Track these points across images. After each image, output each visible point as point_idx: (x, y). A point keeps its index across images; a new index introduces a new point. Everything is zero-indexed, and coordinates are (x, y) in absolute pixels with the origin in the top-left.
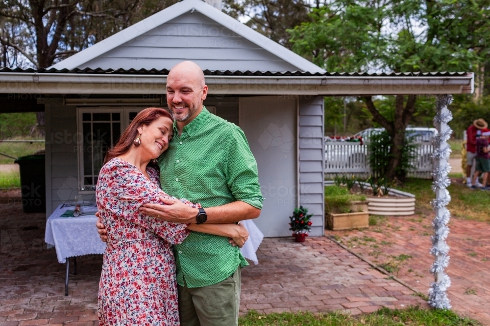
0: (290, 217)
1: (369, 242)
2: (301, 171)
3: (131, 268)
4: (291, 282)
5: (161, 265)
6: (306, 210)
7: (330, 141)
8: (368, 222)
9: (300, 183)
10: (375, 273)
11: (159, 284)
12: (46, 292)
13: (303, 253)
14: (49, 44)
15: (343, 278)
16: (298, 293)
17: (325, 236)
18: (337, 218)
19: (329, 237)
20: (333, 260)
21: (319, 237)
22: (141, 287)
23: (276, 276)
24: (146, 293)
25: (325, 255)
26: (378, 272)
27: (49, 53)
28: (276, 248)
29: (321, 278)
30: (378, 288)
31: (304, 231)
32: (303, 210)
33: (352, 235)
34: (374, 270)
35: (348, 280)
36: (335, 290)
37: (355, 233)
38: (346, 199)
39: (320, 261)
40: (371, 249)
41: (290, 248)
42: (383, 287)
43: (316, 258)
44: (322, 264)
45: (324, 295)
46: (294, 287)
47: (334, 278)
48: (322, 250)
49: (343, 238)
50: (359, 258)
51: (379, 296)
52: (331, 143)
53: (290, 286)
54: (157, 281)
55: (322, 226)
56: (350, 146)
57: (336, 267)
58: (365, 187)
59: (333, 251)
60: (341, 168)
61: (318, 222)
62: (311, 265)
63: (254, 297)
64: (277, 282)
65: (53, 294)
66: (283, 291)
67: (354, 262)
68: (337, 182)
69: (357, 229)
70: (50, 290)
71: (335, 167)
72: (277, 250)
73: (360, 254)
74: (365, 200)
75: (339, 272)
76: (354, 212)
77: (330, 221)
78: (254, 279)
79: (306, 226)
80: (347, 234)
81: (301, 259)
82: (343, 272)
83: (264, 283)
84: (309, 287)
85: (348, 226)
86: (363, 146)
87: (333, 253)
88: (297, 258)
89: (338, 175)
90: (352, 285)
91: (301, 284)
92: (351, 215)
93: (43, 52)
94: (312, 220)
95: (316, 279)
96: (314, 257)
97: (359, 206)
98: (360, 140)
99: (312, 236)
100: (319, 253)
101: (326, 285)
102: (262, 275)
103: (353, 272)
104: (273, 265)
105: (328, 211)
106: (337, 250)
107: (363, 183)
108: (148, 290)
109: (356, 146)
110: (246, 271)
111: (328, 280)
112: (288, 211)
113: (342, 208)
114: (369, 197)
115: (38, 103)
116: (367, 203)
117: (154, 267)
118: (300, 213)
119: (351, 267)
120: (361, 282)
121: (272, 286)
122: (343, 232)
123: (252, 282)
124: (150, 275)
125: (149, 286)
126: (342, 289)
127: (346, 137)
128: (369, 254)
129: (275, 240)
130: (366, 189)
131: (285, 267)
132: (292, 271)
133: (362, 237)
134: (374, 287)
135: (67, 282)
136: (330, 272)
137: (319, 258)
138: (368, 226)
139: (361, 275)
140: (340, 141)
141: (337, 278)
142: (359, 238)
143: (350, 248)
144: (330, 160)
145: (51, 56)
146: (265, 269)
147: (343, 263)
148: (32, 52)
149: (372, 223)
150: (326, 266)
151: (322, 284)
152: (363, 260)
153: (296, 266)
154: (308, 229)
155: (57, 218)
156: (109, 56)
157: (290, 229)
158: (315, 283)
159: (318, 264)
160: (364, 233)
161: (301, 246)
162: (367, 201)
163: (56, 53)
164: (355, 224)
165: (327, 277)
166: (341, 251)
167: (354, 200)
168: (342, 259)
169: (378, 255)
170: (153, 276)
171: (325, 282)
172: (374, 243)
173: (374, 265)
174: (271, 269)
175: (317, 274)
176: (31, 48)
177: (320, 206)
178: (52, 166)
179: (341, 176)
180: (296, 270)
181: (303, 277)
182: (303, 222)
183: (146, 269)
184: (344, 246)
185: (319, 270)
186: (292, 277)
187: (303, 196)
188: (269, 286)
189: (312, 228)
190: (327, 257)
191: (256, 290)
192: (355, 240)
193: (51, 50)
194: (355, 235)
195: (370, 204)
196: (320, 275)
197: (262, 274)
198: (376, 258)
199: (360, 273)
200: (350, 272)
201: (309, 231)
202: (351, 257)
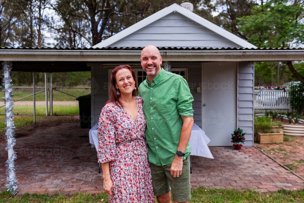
0: (232, 134)
1: (282, 151)
2: (239, 107)
3: (118, 159)
4: (228, 172)
5: (133, 156)
6: (241, 130)
7: (264, 89)
8: (283, 139)
9: (239, 114)
10: (282, 169)
11: (133, 167)
12: (89, 171)
13: (239, 156)
14: (98, 31)
15: (261, 171)
16: (231, 178)
17: (254, 147)
18: (263, 136)
19: (257, 147)
20: (256, 160)
21: (250, 147)
22: (123, 169)
23: (219, 168)
24: (125, 172)
25: (252, 158)
26: (284, 169)
27: (99, 37)
28: (223, 153)
29: (247, 170)
30: (281, 178)
31: (240, 143)
32: (240, 130)
33: (271, 147)
34: (282, 168)
35: (264, 173)
36: (254, 178)
37: (274, 146)
38: (269, 125)
39: (248, 161)
40: (282, 155)
41: (231, 153)
42: (285, 178)
43: (246, 159)
44: (249, 162)
45: (247, 180)
46: (229, 175)
47: (255, 171)
48: (251, 155)
49: (265, 148)
50: (273, 160)
51: (281, 183)
52: (265, 90)
53: (227, 174)
54: (132, 165)
55: (252, 141)
56: (277, 93)
57: (257, 165)
58: (284, 118)
59: (257, 156)
60: (271, 106)
61: (249, 138)
62: (242, 163)
63: (204, 179)
64: (220, 171)
65: (92, 172)
66: (223, 177)
67: (269, 163)
68: (266, 114)
69: (275, 143)
70: (91, 170)
71: (267, 106)
72: (223, 154)
73: (275, 158)
74: (281, 126)
75: (258, 168)
76: (274, 133)
77: (258, 138)
78: (206, 169)
79: (241, 140)
80: (268, 146)
81: (237, 159)
82: (261, 168)
83: (212, 172)
84: (239, 175)
85: (270, 141)
86: (286, 92)
87: (257, 157)
88: (234, 159)
89: (267, 110)
90: (266, 176)
91: (234, 173)
92: (272, 135)
93: (95, 36)
94: (245, 136)
95: (244, 171)
96: (245, 158)
97: (277, 129)
98: (284, 89)
99: (246, 147)
100: (249, 157)
101: (250, 174)
102: (211, 168)
103: (267, 168)
104: (219, 162)
105: (257, 132)
106: (260, 155)
107: (283, 116)
108: (127, 170)
109: (281, 93)
110: (202, 164)
111: (251, 172)
112: (231, 130)
113: (266, 130)
114: (284, 124)
115: (87, 66)
116: (283, 128)
117: (129, 158)
118: (238, 132)
119: (267, 165)
120: (271, 174)
121: (216, 174)
122: (266, 145)
123: (205, 171)
124: (127, 162)
125: (127, 168)
126: (259, 178)
127: (275, 87)
128: (281, 158)
129: (223, 148)
130: (284, 119)
131: (226, 164)
132: (230, 166)
133: (278, 148)
134: (279, 177)
135: (100, 166)
136: (253, 167)
137: (248, 159)
138: (282, 142)
139: (272, 170)
140: (271, 89)
141: (257, 171)
142: (276, 148)
143: (269, 154)
144: (264, 101)
145: (100, 39)
146: (214, 164)
147: (262, 163)
148: (90, 36)
149: (286, 140)
150: (251, 164)
151: (247, 174)
152: (275, 162)
153: (233, 163)
154: (243, 142)
155: (94, 130)
156: (126, 39)
157: (232, 142)
158: (243, 173)
159: (247, 163)
160: (280, 146)
161: (238, 152)
162: (283, 127)
163: (102, 37)
164: (274, 140)
165: (251, 170)
166: (262, 156)
167: (274, 125)
168: (262, 161)
169: (286, 159)
170: (129, 162)
171: (249, 173)
172: (285, 152)
173: (282, 165)
174: (217, 164)
175: (245, 168)
176: (89, 34)
177: (251, 128)
178: (94, 102)
179: (269, 111)
180: (232, 165)
181: (236, 170)
182: (239, 137)
183: (125, 159)
184: (265, 153)
185: (247, 166)
186: (229, 169)
187: (240, 122)
188: (214, 174)
189: (245, 142)
190: (253, 159)
191: (206, 175)
192: (273, 150)
193: (99, 35)
194: (274, 147)
195: (285, 128)
196: (246, 169)
197: (211, 166)
198: (284, 161)
199: (272, 169)
200: (266, 168)
201: (243, 143)
202: (268, 159)
